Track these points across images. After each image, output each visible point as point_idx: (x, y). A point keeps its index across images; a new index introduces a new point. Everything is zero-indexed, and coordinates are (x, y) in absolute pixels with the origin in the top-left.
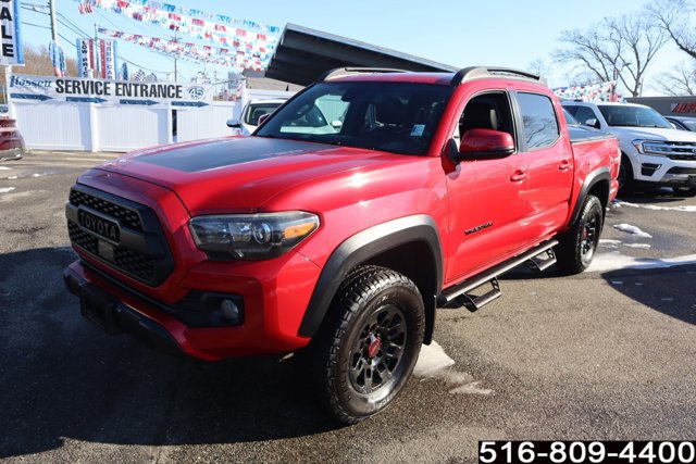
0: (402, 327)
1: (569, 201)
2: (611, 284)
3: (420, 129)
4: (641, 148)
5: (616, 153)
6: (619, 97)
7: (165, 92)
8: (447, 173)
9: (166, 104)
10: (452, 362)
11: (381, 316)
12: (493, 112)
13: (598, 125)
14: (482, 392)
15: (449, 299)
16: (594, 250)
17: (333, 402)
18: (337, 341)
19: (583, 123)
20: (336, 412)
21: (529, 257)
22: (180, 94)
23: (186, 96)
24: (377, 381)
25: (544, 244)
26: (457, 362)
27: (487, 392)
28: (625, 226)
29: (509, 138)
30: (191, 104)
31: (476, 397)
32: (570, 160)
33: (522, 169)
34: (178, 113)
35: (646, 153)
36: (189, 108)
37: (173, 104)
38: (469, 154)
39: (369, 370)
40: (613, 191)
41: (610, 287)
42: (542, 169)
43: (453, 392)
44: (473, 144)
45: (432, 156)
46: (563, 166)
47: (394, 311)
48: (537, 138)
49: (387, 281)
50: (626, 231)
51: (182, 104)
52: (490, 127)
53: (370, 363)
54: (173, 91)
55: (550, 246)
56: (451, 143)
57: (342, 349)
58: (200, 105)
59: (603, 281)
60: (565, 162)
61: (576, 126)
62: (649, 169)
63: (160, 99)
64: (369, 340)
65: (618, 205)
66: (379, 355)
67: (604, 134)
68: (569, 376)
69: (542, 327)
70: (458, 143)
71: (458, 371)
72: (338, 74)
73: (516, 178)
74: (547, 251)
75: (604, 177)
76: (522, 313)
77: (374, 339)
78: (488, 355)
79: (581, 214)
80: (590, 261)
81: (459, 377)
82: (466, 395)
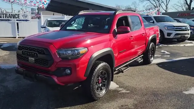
0: (106, 76)
1: (145, 44)
2: (159, 66)
3: (107, 27)
4: (166, 28)
5: (158, 30)
6: (161, 12)
7: (14, 16)
8: (114, 37)
9: (15, 20)
10: (118, 86)
11: (101, 73)
12: (124, 21)
13: (153, 22)
14: (127, 92)
15: (116, 69)
16: (154, 57)
17: (92, 94)
18: (93, 78)
19: (149, 22)
20: (93, 96)
21: (136, 59)
22: (19, 17)
23: (21, 18)
24: (101, 89)
25: (139, 56)
26: (120, 86)
27: (128, 92)
28: (162, 51)
29: (129, 28)
30: (23, 20)
31: (126, 93)
32: (145, 33)
33: (132, 36)
34: (19, 24)
35: (168, 30)
36: (23, 22)
37: (17, 20)
38: (119, 33)
39: (99, 87)
40: (158, 41)
41: (158, 67)
42: (138, 36)
43: (120, 92)
44: (120, 30)
45: (110, 34)
46: (143, 35)
47: (104, 72)
48: (136, 27)
49: (103, 64)
50: (163, 52)
51: (20, 20)
52: (123, 26)
53: (99, 85)
54: (16, 16)
55: (141, 56)
56: (115, 30)
57: (94, 80)
58: (27, 20)
59: (156, 65)
60: (143, 33)
61: (147, 23)
62: (169, 34)
63: (12, 19)
64: (99, 79)
65: (161, 46)
66: (101, 83)
67: (155, 25)
68: (148, 87)
69: (140, 77)
70: (116, 30)
71: (120, 88)
72: (81, 13)
73: (131, 38)
74: (140, 58)
75: (155, 37)
76: (135, 74)
77: (100, 79)
78: (127, 84)
79: (149, 47)
80: (153, 60)
81: (121, 89)
82: (123, 93)
